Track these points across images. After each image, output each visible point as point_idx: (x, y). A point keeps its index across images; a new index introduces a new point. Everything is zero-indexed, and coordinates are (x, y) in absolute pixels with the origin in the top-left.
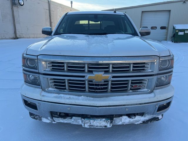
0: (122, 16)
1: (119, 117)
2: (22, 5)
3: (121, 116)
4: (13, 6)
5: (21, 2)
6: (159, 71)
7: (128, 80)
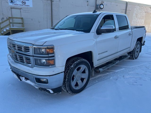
2: (102, 9)
4: (96, 9)
5: (102, 6)
6: (34, 54)
7: (23, 56)
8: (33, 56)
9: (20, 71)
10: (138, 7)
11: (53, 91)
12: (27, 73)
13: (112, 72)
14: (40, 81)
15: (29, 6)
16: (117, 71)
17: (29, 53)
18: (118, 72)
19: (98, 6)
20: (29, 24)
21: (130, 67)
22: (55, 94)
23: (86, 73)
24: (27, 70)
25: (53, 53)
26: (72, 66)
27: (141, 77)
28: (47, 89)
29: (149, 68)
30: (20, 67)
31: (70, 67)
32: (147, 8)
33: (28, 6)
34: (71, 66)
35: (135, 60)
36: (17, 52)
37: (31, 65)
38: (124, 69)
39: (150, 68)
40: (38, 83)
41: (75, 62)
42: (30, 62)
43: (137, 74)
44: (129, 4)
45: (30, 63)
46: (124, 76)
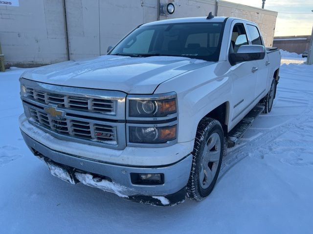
0: (214, 25)
1: (82, 173)
2: (171, 13)
3: (85, 173)
4: (159, 14)
5: (171, 8)
6: (130, 116)
7: (88, 123)
8: (126, 121)
9: (81, 161)
10: (237, 11)
11: (168, 200)
12: (106, 163)
13: (244, 142)
14: (140, 181)
15: (10, 3)
16: (251, 139)
17: (112, 113)
18: (254, 140)
19: (162, 6)
20: (13, 45)
21: (270, 129)
22: (174, 205)
23: (216, 151)
24: (109, 157)
25: (175, 112)
26: (202, 139)
27: (302, 147)
28: (153, 197)
29: (303, 129)
30: (81, 150)
31: (198, 141)
32: (252, 13)
33: (8, 5)
34: (200, 138)
35: (268, 115)
36: (68, 114)
37: (115, 143)
38: (260, 134)
39: (305, 129)
40: (137, 186)
41: (206, 129)
42: (111, 135)
43: (291, 141)
44: (221, 6)
45: (112, 137)
46: (271, 149)
